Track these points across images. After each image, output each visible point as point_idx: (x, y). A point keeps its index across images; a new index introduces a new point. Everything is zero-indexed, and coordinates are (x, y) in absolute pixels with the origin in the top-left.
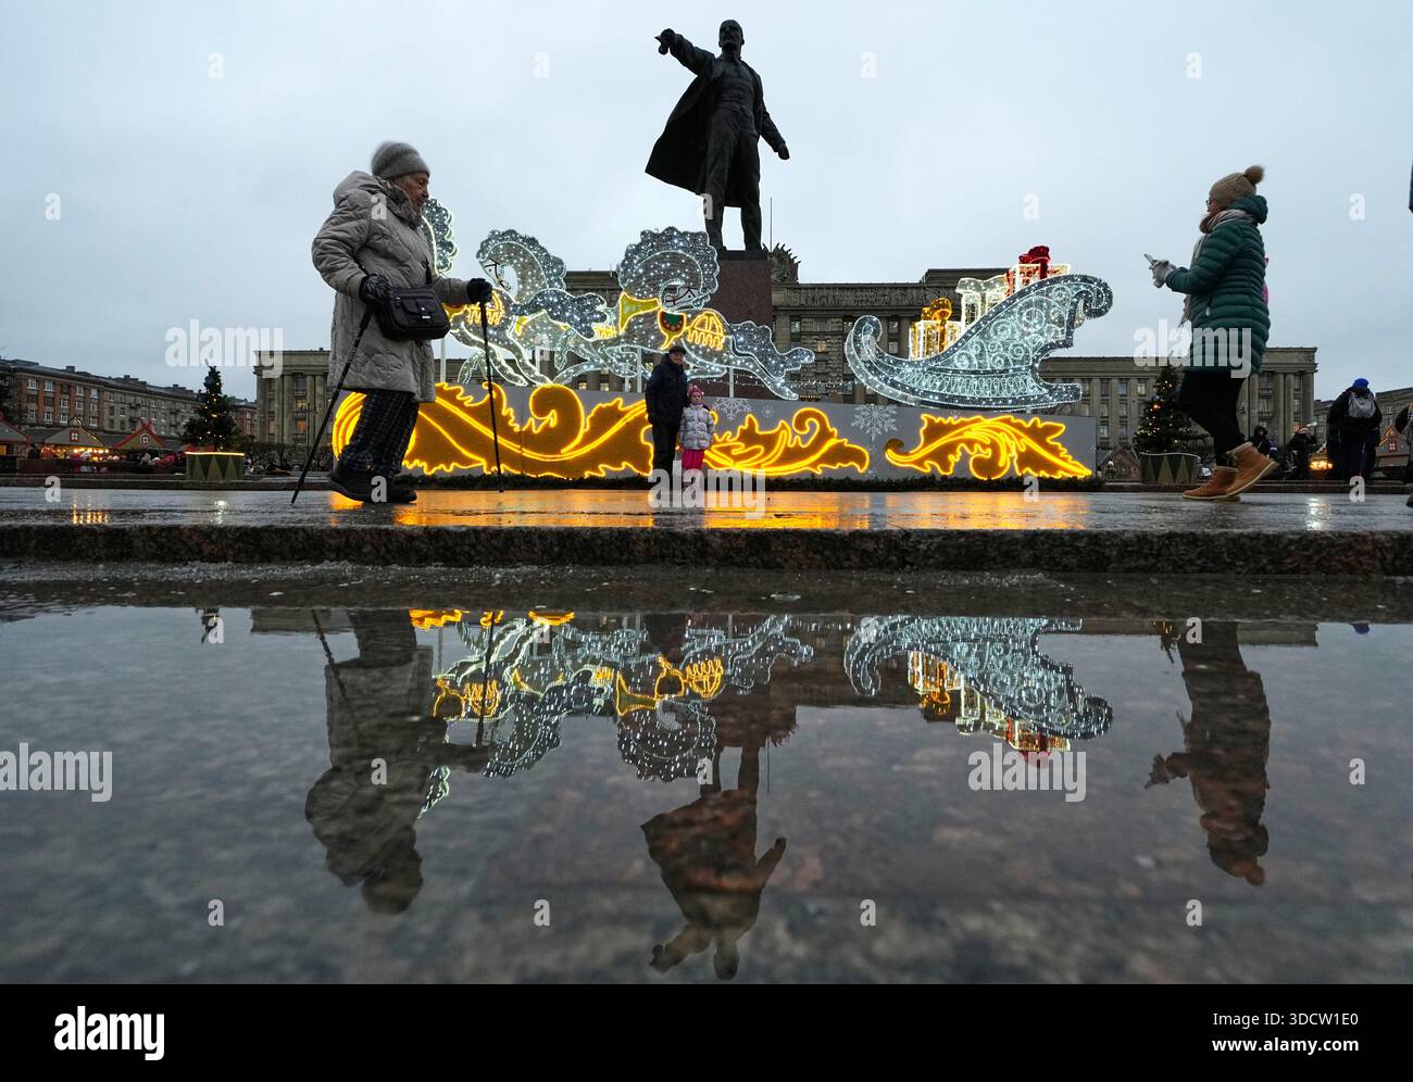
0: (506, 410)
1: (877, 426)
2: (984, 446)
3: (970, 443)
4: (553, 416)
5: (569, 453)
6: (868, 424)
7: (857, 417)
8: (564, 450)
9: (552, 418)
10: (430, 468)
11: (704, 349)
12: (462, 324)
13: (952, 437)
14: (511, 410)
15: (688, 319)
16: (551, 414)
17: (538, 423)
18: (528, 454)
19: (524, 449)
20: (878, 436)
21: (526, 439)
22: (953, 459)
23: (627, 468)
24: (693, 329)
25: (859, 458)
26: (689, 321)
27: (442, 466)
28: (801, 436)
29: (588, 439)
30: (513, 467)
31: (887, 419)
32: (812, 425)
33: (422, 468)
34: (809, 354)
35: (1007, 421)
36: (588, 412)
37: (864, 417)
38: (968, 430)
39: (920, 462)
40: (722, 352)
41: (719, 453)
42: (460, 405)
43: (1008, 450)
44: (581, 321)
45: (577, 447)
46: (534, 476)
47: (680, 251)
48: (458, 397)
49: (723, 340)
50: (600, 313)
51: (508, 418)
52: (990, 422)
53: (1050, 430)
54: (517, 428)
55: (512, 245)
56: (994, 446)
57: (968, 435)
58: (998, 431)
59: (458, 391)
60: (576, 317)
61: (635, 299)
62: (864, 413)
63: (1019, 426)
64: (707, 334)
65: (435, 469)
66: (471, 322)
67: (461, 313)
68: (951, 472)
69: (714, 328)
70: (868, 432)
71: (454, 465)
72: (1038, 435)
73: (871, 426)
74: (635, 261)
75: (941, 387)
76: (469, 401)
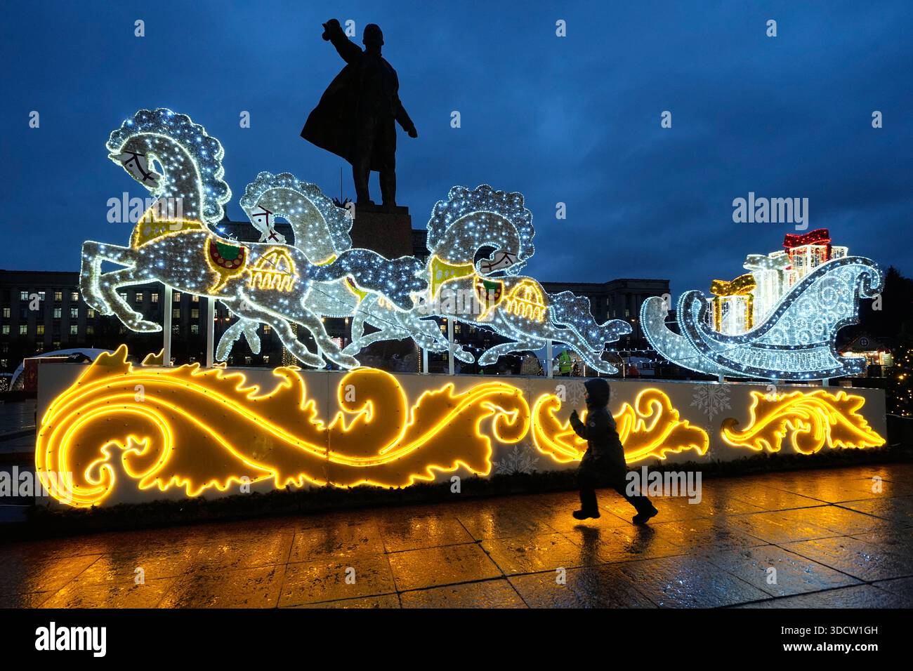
0: (307, 404)
1: (714, 406)
2: (804, 421)
3: (792, 418)
4: (368, 408)
5: (389, 454)
6: (706, 403)
7: (695, 396)
8: (384, 451)
9: (367, 412)
10: (195, 487)
11: (524, 320)
12: (240, 289)
13: (778, 413)
14: (313, 403)
15: (506, 287)
16: (365, 406)
17: (349, 418)
18: (337, 458)
19: (331, 453)
20: (715, 416)
21: (333, 440)
22: (779, 435)
23: (461, 468)
24: (511, 298)
25: (698, 439)
26: (508, 289)
27: (214, 483)
28: (644, 419)
29: (414, 434)
30: (316, 477)
31: (722, 398)
32: (655, 407)
33: (184, 488)
34: (626, 326)
35: (819, 396)
36: (412, 401)
37: (701, 396)
38: (790, 406)
39: (751, 441)
40: (543, 324)
41: (561, 442)
42: (241, 398)
43: (823, 423)
44: (397, 291)
45: (400, 446)
46: (345, 487)
47: (496, 212)
48: (238, 388)
49: (544, 312)
50: (419, 280)
51: (308, 413)
52: (808, 397)
53: (852, 403)
54: (320, 426)
55: (287, 192)
56: (811, 421)
57: (790, 411)
58: (813, 405)
59: (236, 380)
60: (390, 284)
61: (448, 263)
62: (701, 393)
63: (828, 400)
64: (526, 304)
65: (202, 488)
66: (252, 288)
67: (239, 275)
68: (780, 449)
69: (533, 298)
70: (706, 411)
71: (231, 480)
72: (843, 407)
73: (708, 406)
74: (447, 221)
75: (760, 363)
76: (253, 393)
